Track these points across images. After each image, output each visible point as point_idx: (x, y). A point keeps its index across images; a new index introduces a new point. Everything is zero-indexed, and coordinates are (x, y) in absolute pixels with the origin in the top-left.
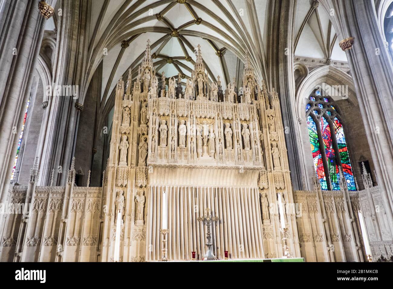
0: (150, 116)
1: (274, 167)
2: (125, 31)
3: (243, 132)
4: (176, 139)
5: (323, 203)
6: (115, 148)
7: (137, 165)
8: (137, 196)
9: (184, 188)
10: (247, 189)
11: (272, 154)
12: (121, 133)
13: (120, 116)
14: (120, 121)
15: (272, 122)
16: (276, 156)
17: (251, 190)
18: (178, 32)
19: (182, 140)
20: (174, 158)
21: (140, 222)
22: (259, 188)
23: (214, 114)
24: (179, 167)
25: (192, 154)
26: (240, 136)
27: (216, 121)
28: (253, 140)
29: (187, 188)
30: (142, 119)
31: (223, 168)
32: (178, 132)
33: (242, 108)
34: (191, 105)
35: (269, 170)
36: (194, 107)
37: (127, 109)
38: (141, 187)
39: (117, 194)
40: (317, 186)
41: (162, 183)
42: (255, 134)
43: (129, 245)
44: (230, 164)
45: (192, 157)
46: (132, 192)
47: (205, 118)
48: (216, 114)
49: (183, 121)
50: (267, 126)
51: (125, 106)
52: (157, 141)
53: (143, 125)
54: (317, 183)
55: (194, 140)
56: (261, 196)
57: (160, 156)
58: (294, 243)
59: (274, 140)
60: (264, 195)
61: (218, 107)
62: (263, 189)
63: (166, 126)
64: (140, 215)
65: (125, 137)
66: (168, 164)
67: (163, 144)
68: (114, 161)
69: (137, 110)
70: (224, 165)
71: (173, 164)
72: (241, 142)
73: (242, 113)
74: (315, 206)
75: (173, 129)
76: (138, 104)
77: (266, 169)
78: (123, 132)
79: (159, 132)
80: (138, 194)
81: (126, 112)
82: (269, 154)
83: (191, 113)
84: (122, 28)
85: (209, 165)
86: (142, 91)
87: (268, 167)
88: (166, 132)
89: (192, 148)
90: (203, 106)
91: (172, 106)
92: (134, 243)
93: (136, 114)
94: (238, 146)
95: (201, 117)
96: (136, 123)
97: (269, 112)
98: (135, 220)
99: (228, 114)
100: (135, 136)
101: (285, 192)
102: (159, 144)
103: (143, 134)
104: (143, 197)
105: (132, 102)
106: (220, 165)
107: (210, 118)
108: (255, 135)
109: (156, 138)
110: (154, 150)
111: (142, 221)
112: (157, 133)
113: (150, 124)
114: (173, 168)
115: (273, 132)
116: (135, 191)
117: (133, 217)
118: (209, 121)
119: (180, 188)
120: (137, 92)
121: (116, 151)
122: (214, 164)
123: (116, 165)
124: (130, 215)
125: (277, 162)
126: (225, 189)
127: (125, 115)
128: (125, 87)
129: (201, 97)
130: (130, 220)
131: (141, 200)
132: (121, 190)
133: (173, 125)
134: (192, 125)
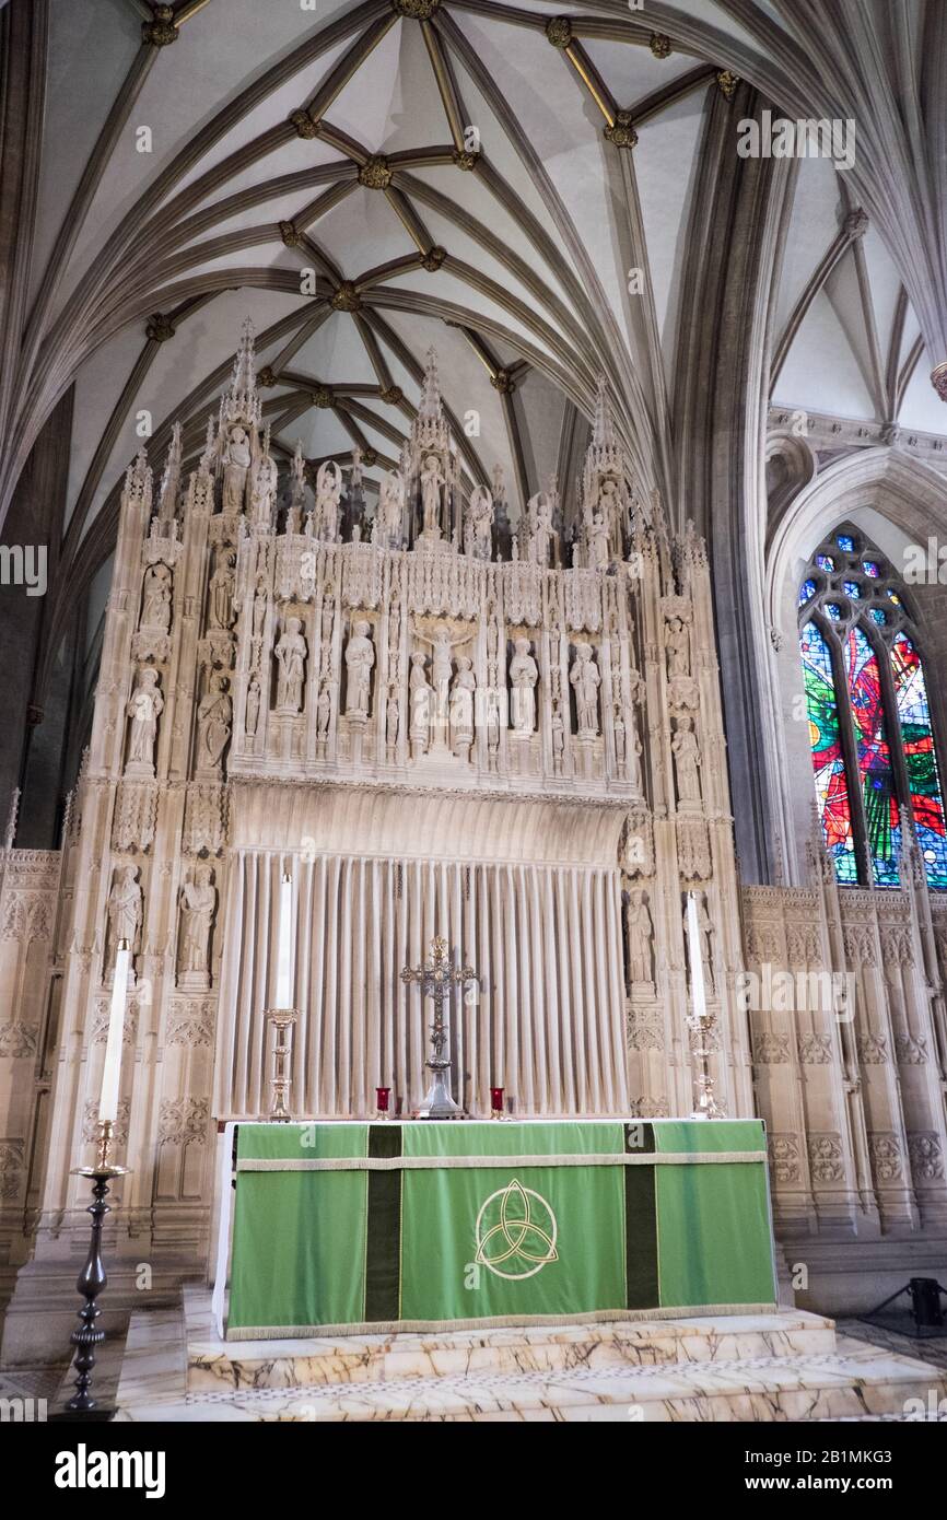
0: (244, 600)
1: (677, 799)
2: (163, 277)
3: (574, 674)
4: (334, 686)
5: (839, 933)
6: (113, 712)
7: (191, 775)
8: (189, 888)
9: (356, 864)
10: (581, 875)
11: (673, 754)
12: (135, 658)
13: (135, 595)
14: (134, 613)
15: (678, 641)
16: (686, 763)
17: (594, 877)
18: (358, 295)
19: (358, 689)
20: (325, 757)
21: (195, 978)
22: (623, 872)
23: (474, 604)
24: (343, 788)
25: (391, 744)
26: (565, 687)
27: (484, 631)
28: (607, 702)
29: (369, 864)
30: (214, 612)
31: (500, 798)
32: (344, 663)
33: (576, 588)
34: (396, 568)
35: (660, 809)
36: (404, 573)
37: (161, 571)
38: (203, 854)
39: (116, 879)
40: (824, 873)
41: (279, 842)
42: (617, 682)
43: (154, 1060)
44: (525, 783)
45: (391, 755)
46: (168, 872)
47: (443, 615)
48: (484, 605)
49: (362, 625)
50: (662, 656)
51: (153, 559)
52: (265, 692)
53: (217, 634)
54: (823, 863)
55: (401, 693)
57: (277, 746)
58: (733, 1065)
59: (684, 706)
60: (637, 899)
61: (492, 580)
62: (636, 876)
63: (299, 642)
64: (198, 955)
65: (149, 674)
66: (302, 777)
67: (288, 705)
68: (107, 758)
69: (196, 576)
70: (504, 788)
71: (319, 777)
72: (565, 707)
73: (577, 604)
74: (811, 943)
75: (326, 650)
76: (205, 552)
77: (651, 806)
78: (144, 655)
79: (275, 661)
80: (193, 879)
81: (158, 581)
82: (662, 754)
83: (394, 595)
84: (149, 269)
85: (450, 785)
86: (218, 508)
87: (657, 798)
88: (299, 659)
89: (393, 721)
90: (437, 573)
91: (327, 568)
92: (171, 1052)
93: (195, 591)
94: (555, 722)
95: (427, 613)
96: (192, 623)
97: (672, 604)
98: (179, 970)
99: (525, 607)
100: (188, 670)
101: (712, 889)
102: (273, 704)
103: (218, 666)
104: (209, 892)
105: (179, 547)
106: (489, 786)
107: (460, 617)
108: (617, 687)
109: (264, 680)
110: (253, 725)
111: (203, 977)
112: (266, 662)
113: (244, 630)
114: (320, 792)
115: (681, 679)
116: (182, 867)
117: (170, 961)
118: (457, 628)
119: (343, 865)
120: (198, 512)
121: (114, 724)
122: (469, 783)
123: (115, 773)
124: (159, 953)
125: (688, 782)
126: (504, 871)
127: (154, 594)
128: (156, 487)
129: (430, 539)
130: (161, 971)
131: (201, 900)
132: (129, 864)
133: (326, 636)
134: (393, 641)
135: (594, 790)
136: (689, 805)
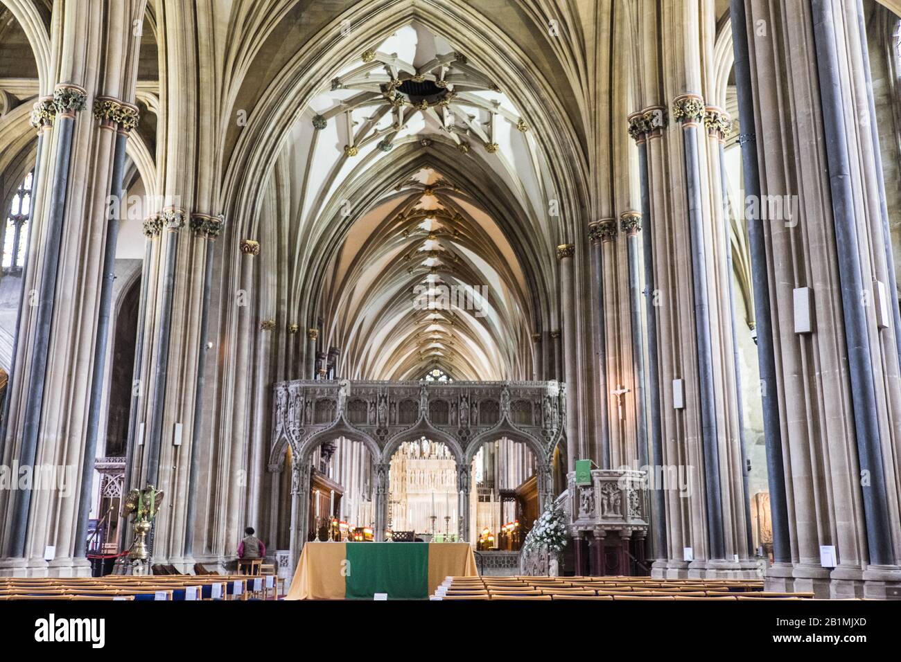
4: (419, 480)
12: (394, 477)
19: (422, 481)
20: (418, 490)
21: (404, 517)
24: (420, 494)
30: (404, 470)
31: (440, 494)
32: (420, 477)
41: (412, 501)
45: (426, 489)
49: (422, 471)
52: (410, 481)
53: (404, 472)
57: (412, 489)
63: (414, 475)
66: (415, 493)
67: (413, 483)
69: (401, 463)
71: (417, 492)
75: (417, 475)
80: (403, 505)
96: (401, 471)
100: (401, 478)
102: (411, 483)
103: (404, 477)
110: (409, 486)
112: (410, 477)
113: (407, 472)
114: (418, 494)
133: (417, 473)
134: (426, 473)
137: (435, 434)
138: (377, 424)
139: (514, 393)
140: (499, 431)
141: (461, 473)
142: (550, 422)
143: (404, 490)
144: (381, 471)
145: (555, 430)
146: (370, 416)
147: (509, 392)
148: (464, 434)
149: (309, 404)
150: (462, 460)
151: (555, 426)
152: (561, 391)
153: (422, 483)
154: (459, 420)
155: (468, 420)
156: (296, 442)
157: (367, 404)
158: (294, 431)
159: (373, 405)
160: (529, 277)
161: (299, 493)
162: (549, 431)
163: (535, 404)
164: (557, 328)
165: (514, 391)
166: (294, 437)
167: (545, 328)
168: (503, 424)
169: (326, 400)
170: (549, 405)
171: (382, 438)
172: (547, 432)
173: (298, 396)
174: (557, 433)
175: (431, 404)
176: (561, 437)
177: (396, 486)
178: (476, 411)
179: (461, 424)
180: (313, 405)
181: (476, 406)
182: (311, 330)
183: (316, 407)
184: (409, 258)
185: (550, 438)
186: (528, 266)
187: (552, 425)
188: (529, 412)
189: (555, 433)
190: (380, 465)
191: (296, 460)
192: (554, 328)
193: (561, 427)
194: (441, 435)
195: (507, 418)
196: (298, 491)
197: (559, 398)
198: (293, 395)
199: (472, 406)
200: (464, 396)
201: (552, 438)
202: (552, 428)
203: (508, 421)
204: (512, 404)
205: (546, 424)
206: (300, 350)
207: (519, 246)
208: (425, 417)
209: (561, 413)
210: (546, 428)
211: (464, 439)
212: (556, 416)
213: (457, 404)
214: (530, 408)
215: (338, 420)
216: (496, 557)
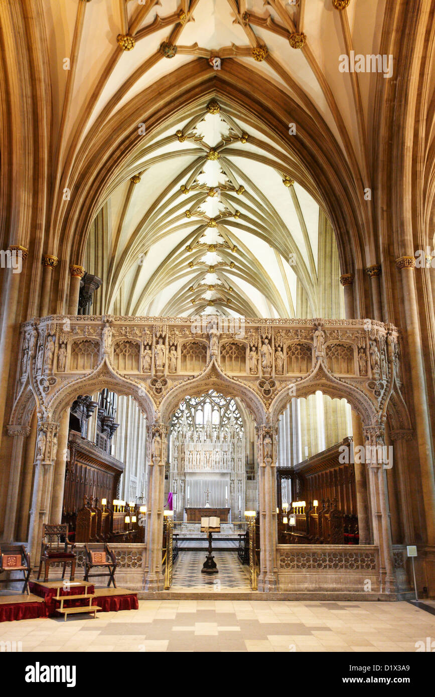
0: (185, 451)
1: (238, 470)
4: (196, 461)
6: (172, 464)
7: (181, 471)
13: (174, 450)
14: (174, 452)
16: (240, 465)
17: (226, 481)
19: (198, 462)
20: (195, 469)
21: (183, 494)
22: (230, 480)
24: (197, 473)
26: (222, 459)
27: (213, 452)
28: (228, 460)
29: (201, 481)
30: (183, 451)
33: (224, 446)
35: (236, 472)
36: (203, 446)
38: (183, 480)
39: (174, 483)
41: (190, 479)
42: (229, 457)
44: (217, 471)
45: (202, 468)
46: (179, 482)
47: (208, 451)
48: (213, 449)
49: (199, 453)
50: (237, 452)
51: (175, 445)
52: (188, 462)
53: (183, 454)
56: (231, 483)
57: (190, 468)
59: (240, 458)
61: (214, 446)
62: (232, 480)
63: (191, 456)
64: (183, 491)
65: (176, 459)
66: (192, 472)
67: (191, 464)
68: (172, 469)
69: (180, 447)
70: (215, 472)
71: (194, 472)
72: (222, 461)
73: (224, 448)
75: (195, 457)
76: (181, 443)
77: (234, 472)
78: (175, 457)
80: (182, 483)
81: (176, 448)
82: (236, 465)
83: (202, 449)
85: (209, 472)
86: (183, 438)
87: (235, 470)
88: (191, 458)
90: (207, 446)
91: (195, 446)
92: (180, 501)
93: (180, 449)
94: (221, 463)
95: (206, 451)
96: (180, 453)
97: (240, 444)
98: (181, 493)
100: (180, 458)
101: (242, 482)
103: (183, 458)
105: (178, 443)
106: (213, 472)
107: (210, 451)
109: (188, 460)
110: (187, 466)
112: (188, 458)
113: (186, 455)
115: (240, 455)
116: (181, 481)
119: (198, 481)
120: (180, 438)
121: (173, 466)
122: (211, 472)
123: (173, 471)
124: (179, 491)
125: (240, 468)
126: (216, 481)
127: (176, 450)
129: (208, 440)
130: (179, 493)
131: (183, 485)
132: (175, 481)
133: (194, 455)
134: (202, 455)
135: (225, 471)
136: (240, 472)
137: (228, 386)
138: (153, 373)
139: (331, 334)
140: (313, 383)
141: (264, 437)
142: (379, 372)
143: (183, 469)
144: (157, 434)
145: (384, 383)
146: (145, 362)
147: (325, 333)
148: (267, 386)
149: (63, 346)
150: (264, 420)
151: (384, 377)
152: (388, 334)
153: (198, 464)
154: (260, 367)
155: (271, 367)
156: (43, 394)
157: (139, 346)
158: (42, 380)
159: (148, 347)
160: (334, 211)
161: (43, 463)
162: (377, 383)
163: (359, 349)
164: (374, 263)
165: (329, 333)
166: (41, 388)
167: (358, 265)
168: (317, 374)
169: (86, 341)
170: (376, 349)
171: (159, 391)
172: (375, 385)
173: (49, 335)
174: (387, 386)
175: (223, 347)
176: (392, 391)
177: (176, 466)
178: (283, 356)
179: (264, 373)
180: (69, 347)
181: (282, 350)
182: (75, 266)
183: (73, 350)
184: (190, 248)
185: (379, 392)
186: (333, 199)
187: (380, 375)
188: (350, 359)
189: (385, 387)
190: (155, 426)
191: (42, 418)
192: (370, 263)
193: (391, 378)
194: (236, 387)
195: (323, 365)
196: (44, 460)
197: (387, 342)
198: (43, 334)
199: (276, 350)
200: (267, 338)
201: (382, 394)
202: (381, 379)
203: (325, 370)
204: (328, 347)
205: (373, 374)
206: (60, 287)
207: (322, 178)
208: (216, 364)
209: (389, 362)
210: (374, 379)
211: (267, 392)
212: (385, 364)
213: (257, 348)
214: (352, 354)
215: (100, 367)
216: (314, 554)
